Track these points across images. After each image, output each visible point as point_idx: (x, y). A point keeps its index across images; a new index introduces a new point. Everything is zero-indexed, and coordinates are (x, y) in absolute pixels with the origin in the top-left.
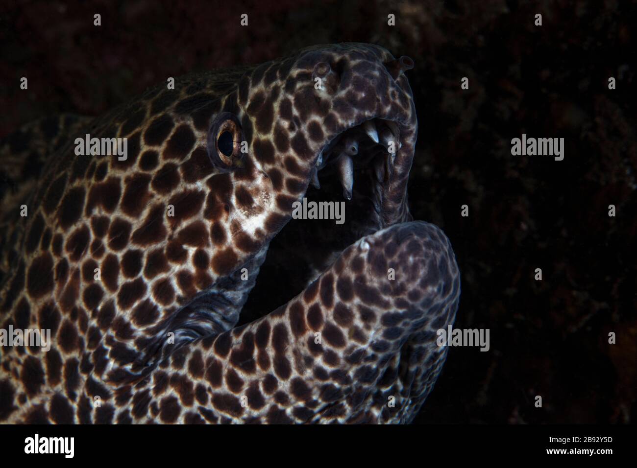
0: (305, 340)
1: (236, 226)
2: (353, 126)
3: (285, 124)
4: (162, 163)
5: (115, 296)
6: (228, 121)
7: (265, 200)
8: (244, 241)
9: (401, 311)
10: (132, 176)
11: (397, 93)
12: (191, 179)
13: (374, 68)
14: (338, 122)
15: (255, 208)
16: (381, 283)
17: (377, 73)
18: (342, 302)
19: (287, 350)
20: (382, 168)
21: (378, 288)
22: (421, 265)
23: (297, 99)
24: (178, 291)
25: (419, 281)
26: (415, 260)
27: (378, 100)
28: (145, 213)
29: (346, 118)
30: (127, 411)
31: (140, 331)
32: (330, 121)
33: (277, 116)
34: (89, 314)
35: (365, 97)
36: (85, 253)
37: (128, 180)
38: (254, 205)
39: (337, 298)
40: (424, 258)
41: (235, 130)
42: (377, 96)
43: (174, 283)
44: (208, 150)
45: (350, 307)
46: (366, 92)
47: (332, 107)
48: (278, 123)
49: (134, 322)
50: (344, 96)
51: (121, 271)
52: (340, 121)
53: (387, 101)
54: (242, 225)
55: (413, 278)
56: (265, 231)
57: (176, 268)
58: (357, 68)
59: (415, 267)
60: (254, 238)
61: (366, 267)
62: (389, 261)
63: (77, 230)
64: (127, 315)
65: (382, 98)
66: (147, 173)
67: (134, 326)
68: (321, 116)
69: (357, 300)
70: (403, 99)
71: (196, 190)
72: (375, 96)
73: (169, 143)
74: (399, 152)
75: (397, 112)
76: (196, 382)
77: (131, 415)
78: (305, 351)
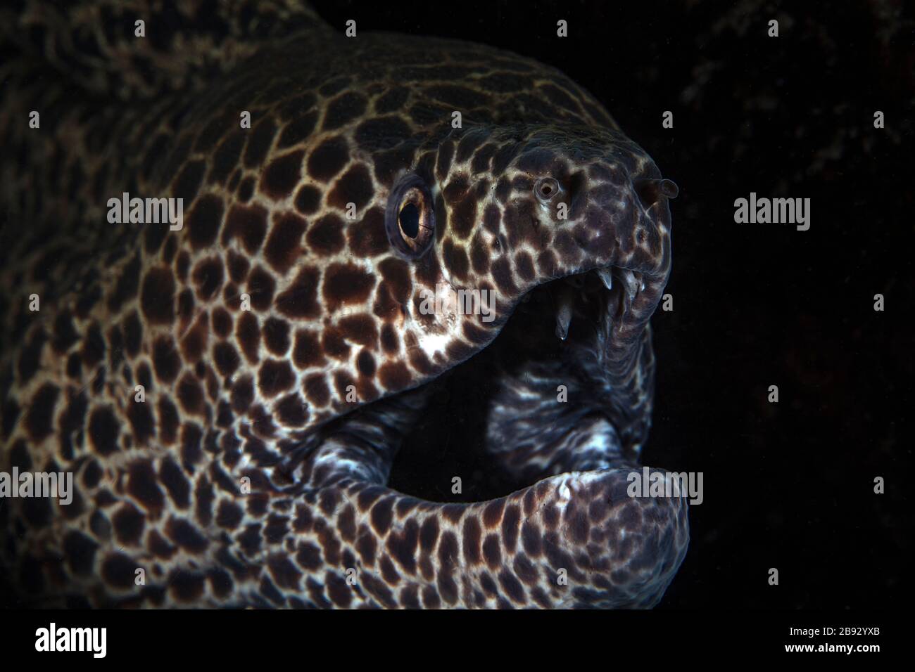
0: (477, 571)
1: (411, 339)
2: (577, 273)
3: (488, 237)
4: (325, 210)
5: (254, 371)
6: (415, 189)
7: (450, 320)
8: (419, 358)
9: (598, 590)
10: (284, 213)
11: (646, 233)
12: (360, 251)
13: (619, 197)
14: (556, 265)
15: (435, 325)
16: (577, 552)
17: (622, 205)
18: (526, 555)
19: (455, 571)
20: (617, 301)
21: (572, 557)
22: (634, 543)
23: (509, 211)
24: (335, 394)
25: (628, 561)
26: (627, 535)
27: (617, 244)
28: (294, 272)
29: (568, 262)
30: (258, 526)
31: (284, 431)
32: (546, 259)
33: (479, 223)
34: (221, 380)
35: (599, 237)
36: (216, 296)
37: (277, 216)
38: (435, 322)
39: (520, 547)
40: (640, 534)
41: (423, 206)
42: (617, 239)
43: (331, 382)
44: (386, 216)
45: (534, 565)
46: (602, 230)
47: (552, 241)
48: (479, 232)
49: (277, 416)
50: (571, 230)
51: (262, 340)
52: (560, 264)
53: (629, 246)
54: (420, 340)
55: (621, 556)
56: (446, 357)
57: (335, 364)
58: (596, 192)
59: (627, 543)
60: (434, 361)
61: (561, 524)
62: (592, 526)
63: (209, 259)
64: (268, 404)
65: (623, 243)
66: (303, 216)
67: (276, 422)
68: (536, 249)
69: (544, 560)
70: (654, 239)
71: (363, 270)
72: (614, 237)
73: (339, 183)
74: (639, 295)
75: (641, 262)
76: (344, 545)
77: (261, 533)
78: (476, 584)
